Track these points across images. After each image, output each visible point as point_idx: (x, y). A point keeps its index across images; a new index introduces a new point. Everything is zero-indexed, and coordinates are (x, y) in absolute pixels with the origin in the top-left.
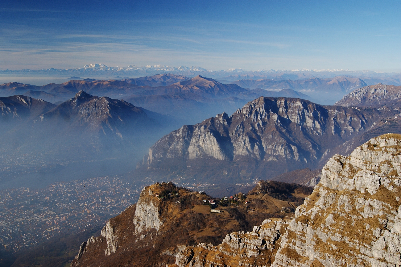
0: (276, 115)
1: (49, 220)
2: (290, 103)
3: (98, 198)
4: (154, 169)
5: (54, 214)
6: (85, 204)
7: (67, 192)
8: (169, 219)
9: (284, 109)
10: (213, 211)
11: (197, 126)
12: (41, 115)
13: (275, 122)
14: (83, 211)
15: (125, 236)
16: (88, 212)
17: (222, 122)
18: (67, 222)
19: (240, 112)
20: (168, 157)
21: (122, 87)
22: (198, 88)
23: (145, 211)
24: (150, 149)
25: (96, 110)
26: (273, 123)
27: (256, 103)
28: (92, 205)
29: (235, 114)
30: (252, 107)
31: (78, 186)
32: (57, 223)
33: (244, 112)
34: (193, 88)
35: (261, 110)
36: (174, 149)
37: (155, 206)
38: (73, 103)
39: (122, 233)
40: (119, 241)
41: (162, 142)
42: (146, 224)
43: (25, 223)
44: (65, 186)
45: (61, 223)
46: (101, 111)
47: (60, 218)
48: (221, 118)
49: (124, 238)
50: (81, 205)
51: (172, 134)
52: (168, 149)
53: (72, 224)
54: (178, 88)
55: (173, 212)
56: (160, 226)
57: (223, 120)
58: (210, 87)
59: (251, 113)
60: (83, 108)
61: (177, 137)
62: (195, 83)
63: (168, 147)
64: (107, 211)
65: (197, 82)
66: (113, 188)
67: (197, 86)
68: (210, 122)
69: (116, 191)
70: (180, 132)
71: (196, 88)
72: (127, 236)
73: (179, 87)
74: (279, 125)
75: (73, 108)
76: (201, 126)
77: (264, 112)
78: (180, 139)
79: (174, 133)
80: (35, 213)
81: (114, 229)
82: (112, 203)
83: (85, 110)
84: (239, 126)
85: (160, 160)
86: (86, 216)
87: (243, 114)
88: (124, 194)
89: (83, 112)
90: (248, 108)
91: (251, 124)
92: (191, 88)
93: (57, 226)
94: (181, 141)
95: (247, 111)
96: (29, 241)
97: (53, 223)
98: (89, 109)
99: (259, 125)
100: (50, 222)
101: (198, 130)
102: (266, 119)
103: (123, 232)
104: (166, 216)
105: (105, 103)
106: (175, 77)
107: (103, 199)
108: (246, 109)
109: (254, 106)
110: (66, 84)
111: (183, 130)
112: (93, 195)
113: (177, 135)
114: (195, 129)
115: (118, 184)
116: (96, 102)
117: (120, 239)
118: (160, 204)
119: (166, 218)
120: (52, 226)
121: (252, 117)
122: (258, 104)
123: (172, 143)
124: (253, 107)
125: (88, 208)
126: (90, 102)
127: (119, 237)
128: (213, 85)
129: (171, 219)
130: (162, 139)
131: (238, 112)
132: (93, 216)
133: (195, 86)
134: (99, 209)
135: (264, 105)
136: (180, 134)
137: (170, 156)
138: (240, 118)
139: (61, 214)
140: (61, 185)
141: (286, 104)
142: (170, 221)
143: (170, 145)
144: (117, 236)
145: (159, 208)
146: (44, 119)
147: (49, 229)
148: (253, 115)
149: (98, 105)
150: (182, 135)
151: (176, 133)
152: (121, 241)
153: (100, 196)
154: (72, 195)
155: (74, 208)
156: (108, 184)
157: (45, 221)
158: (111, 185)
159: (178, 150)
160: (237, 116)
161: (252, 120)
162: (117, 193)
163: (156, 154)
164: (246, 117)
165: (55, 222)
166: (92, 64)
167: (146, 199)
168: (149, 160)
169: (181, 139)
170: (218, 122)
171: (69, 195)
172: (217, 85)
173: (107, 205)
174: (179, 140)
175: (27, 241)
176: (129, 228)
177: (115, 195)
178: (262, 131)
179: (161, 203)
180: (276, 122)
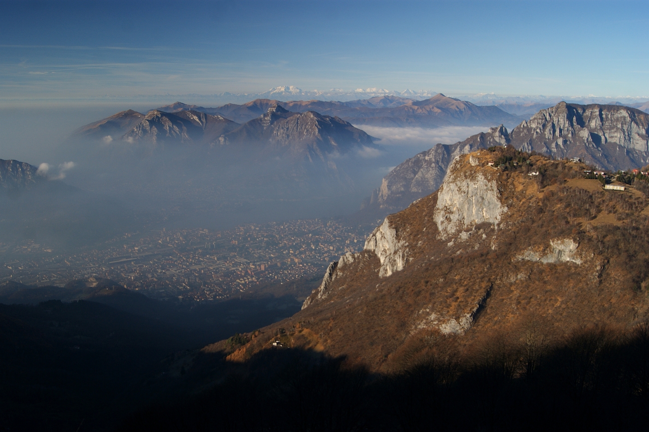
0: (586, 129)
1: (240, 269)
2: (608, 113)
3: (308, 245)
4: (390, 207)
5: (246, 262)
6: (291, 252)
7: (263, 236)
8: (520, 201)
9: (597, 122)
10: (608, 187)
11: (458, 145)
12: (220, 136)
13: (584, 140)
14: (289, 260)
15: (420, 242)
16: (296, 260)
17: (497, 139)
18: (267, 272)
19: (525, 125)
20: (413, 191)
21: (329, 109)
22: (439, 111)
23: (465, 193)
24: (384, 180)
25: (298, 130)
26: (580, 143)
27: (552, 112)
28: (301, 253)
29: (519, 128)
30: (546, 118)
31: (276, 229)
32: (251, 273)
33: (534, 126)
34: (432, 110)
35: (562, 123)
36: (422, 178)
37: (489, 181)
38: (265, 120)
39: (414, 237)
40: (409, 249)
41: (403, 168)
42: (464, 218)
43: (205, 271)
44: (258, 229)
45: (258, 274)
46: (305, 130)
47: (256, 267)
48: (497, 134)
49: (419, 245)
50: (284, 252)
51: (419, 158)
52: (413, 179)
53: (275, 275)
54: (411, 110)
55: (526, 191)
56: (502, 214)
57: (500, 137)
58: (457, 110)
59: (544, 126)
60: (279, 128)
61: (426, 161)
62: (436, 103)
63: (412, 175)
64: (324, 260)
65: (438, 102)
66: (329, 232)
67: (438, 108)
68: (479, 140)
69: (335, 236)
70: (430, 154)
71: (436, 110)
72: (424, 242)
73: (411, 108)
74: (591, 146)
75: (265, 128)
76: (466, 145)
77: (567, 125)
78: (431, 164)
79: (422, 155)
80: (218, 259)
81: (397, 232)
82: (331, 252)
83: (282, 131)
84: (526, 145)
85: (400, 195)
86: (294, 266)
87: (531, 128)
88: (347, 240)
89: (279, 133)
90: (540, 119)
91: (544, 143)
92: (429, 110)
93: (252, 277)
94: (432, 168)
95: (538, 123)
96: (214, 293)
97: (247, 273)
98: (288, 129)
99: (557, 145)
100: (241, 272)
101: (459, 151)
102: (570, 135)
103: (415, 235)
104: (513, 197)
105: (312, 119)
106: (401, 100)
107: (317, 246)
108: (536, 121)
109: (550, 116)
110: (250, 105)
111: (436, 151)
112: (301, 240)
113: (427, 158)
114: (455, 150)
115: (336, 228)
116: (298, 119)
117: (412, 247)
118: (499, 176)
119: (513, 200)
120: (245, 276)
121: (546, 133)
122: (555, 113)
123: (418, 171)
124: (548, 117)
125: (295, 256)
126: (288, 119)
127: (409, 243)
128: (462, 106)
129: (524, 200)
130: (402, 164)
131: (524, 126)
132: (305, 267)
133: (435, 108)
134: (313, 258)
135: (567, 115)
136: (431, 157)
137: (416, 189)
138: (525, 134)
139: (257, 262)
140: (253, 227)
141: (601, 115)
142: (522, 204)
143: (415, 173)
144: (406, 242)
145: (497, 182)
146: (225, 141)
147: (241, 281)
148: (547, 130)
149: (301, 122)
150: (435, 158)
151: (425, 155)
152: (414, 250)
153: (311, 242)
154: (270, 240)
155: (275, 256)
156: (321, 228)
157: (234, 270)
158: (326, 229)
159: (428, 181)
160: (521, 131)
161: (547, 137)
162: (337, 238)
163: (394, 187)
164: (537, 132)
165: (250, 272)
166: (280, 87)
167: (465, 172)
168: (382, 195)
169: (433, 165)
170: (492, 140)
171: (265, 239)
172: (468, 106)
173: (323, 254)
174: (430, 166)
175: (211, 293)
176: (426, 230)
177: (334, 241)
178: (563, 154)
179: (501, 175)
180: (586, 141)
